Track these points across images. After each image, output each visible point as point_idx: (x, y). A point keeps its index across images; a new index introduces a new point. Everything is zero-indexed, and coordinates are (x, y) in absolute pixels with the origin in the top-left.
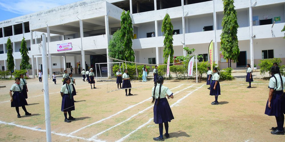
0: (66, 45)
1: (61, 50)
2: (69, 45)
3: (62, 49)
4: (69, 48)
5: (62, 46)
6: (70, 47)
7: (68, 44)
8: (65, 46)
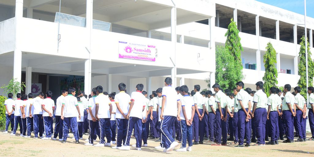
0: (143, 48)
1: (129, 57)
2: (149, 51)
3: (132, 54)
4: (149, 56)
5: (133, 49)
6: (152, 56)
7: (147, 48)
8: (140, 50)
